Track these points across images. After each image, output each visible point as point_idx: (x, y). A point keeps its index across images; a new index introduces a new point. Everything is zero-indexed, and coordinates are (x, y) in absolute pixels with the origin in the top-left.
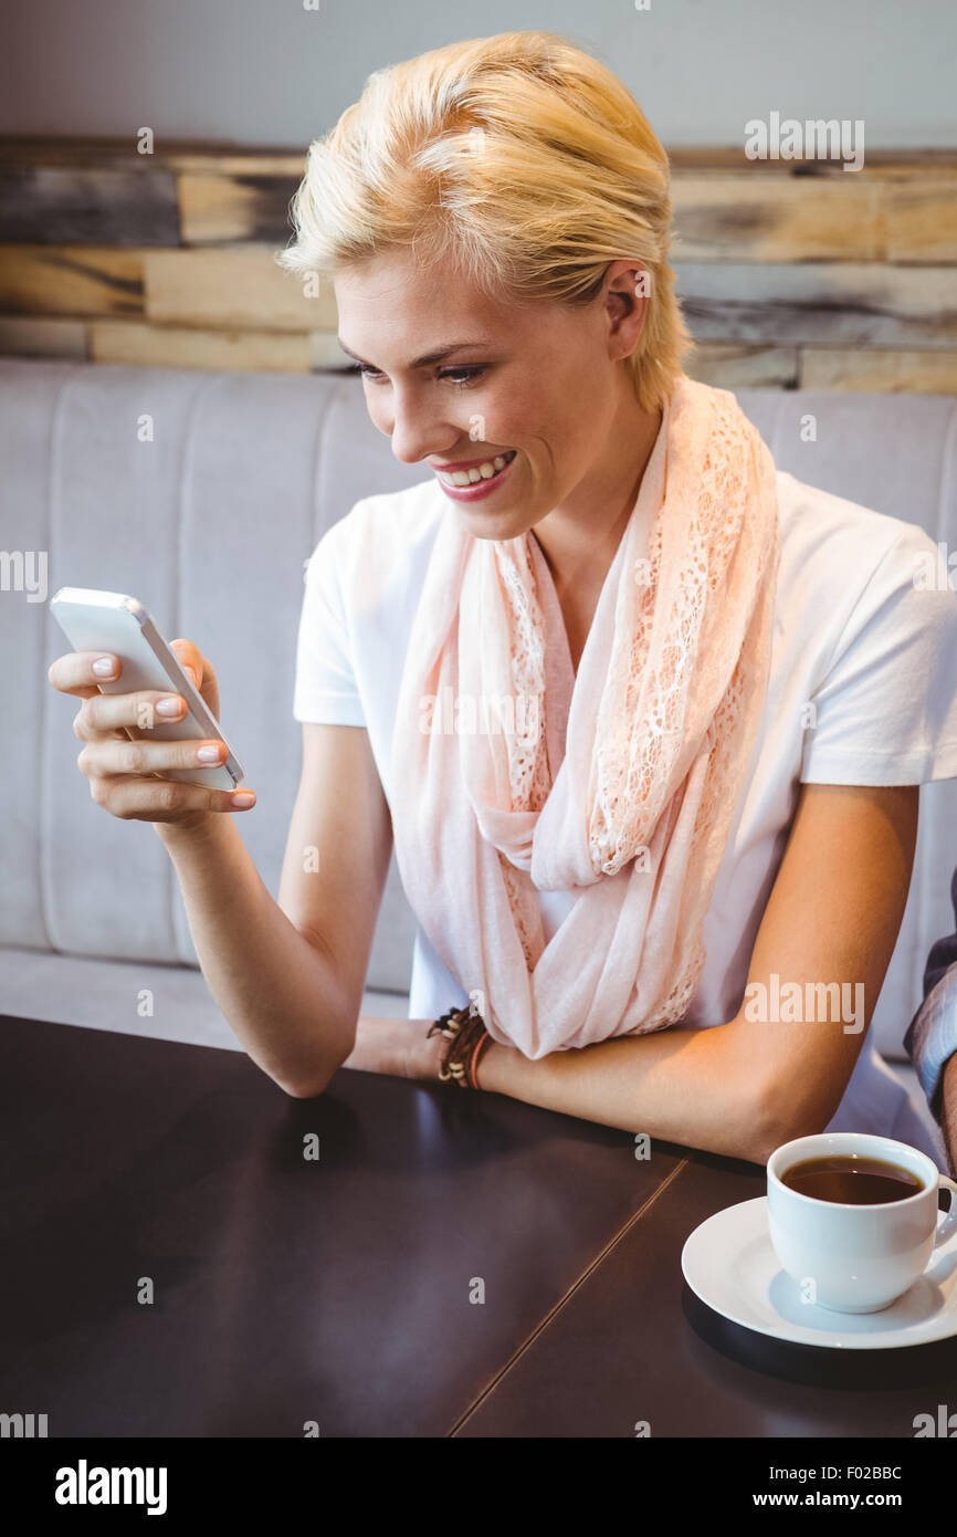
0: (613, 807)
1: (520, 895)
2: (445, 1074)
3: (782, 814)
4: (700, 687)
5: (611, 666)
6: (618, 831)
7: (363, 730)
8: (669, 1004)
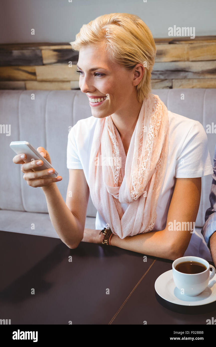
0: (135, 186)
1: (117, 204)
2: (103, 242)
3: (172, 185)
4: (153, 159)
5: (134, 155)
6: (137, 191)
7: (82, 170)
8: (150, 226)
